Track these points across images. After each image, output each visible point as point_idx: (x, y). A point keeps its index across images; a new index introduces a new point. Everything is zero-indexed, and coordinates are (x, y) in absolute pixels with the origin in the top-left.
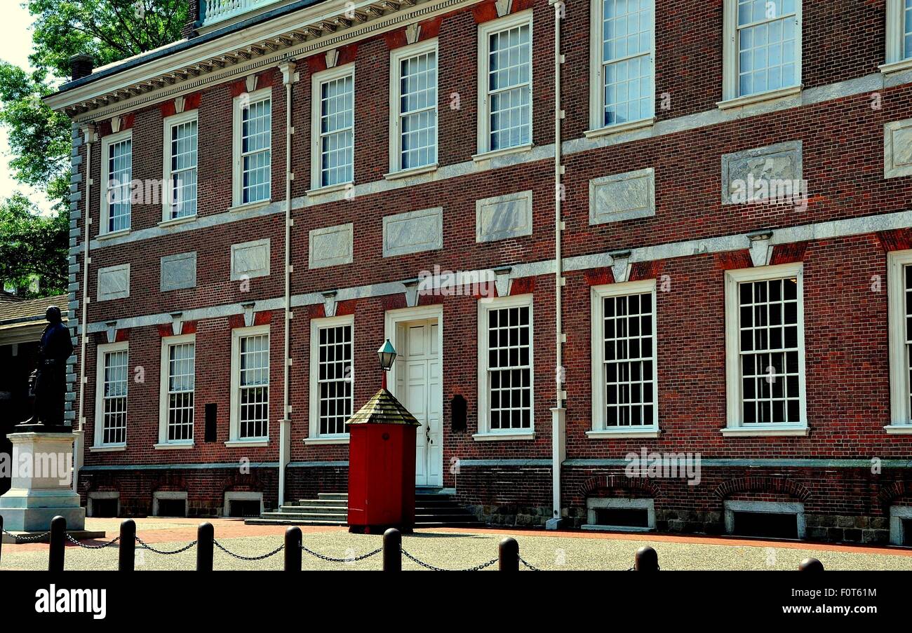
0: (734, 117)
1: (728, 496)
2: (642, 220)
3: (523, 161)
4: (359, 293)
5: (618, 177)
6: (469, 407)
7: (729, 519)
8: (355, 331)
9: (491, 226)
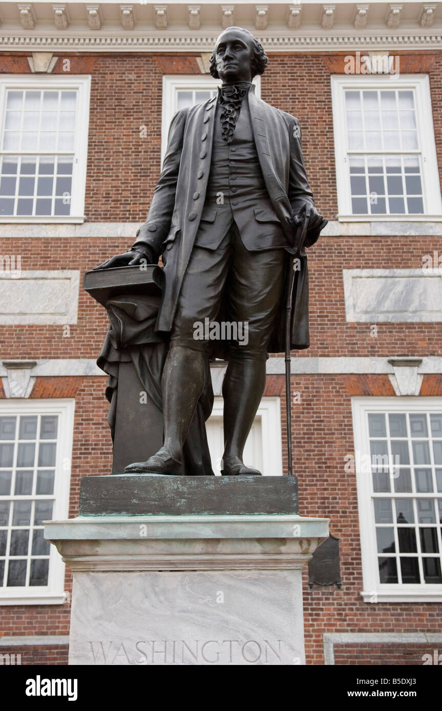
4: (89, 368)
6: (346, 550)
8: (77, 425)
9: (374, 304)
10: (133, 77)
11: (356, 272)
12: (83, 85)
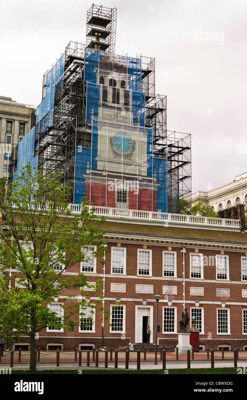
0: (219, 282)
1: (218, 345)
2: (201, 296)
3: (175, 280)
4: (128, 300)
5: (196, 288)
6: (160, 327)
7: (218, 349)
8: (126, 308)
9: (166, 291)
10: (133, 248)
11: (164, 286)
12: (125, 249)
